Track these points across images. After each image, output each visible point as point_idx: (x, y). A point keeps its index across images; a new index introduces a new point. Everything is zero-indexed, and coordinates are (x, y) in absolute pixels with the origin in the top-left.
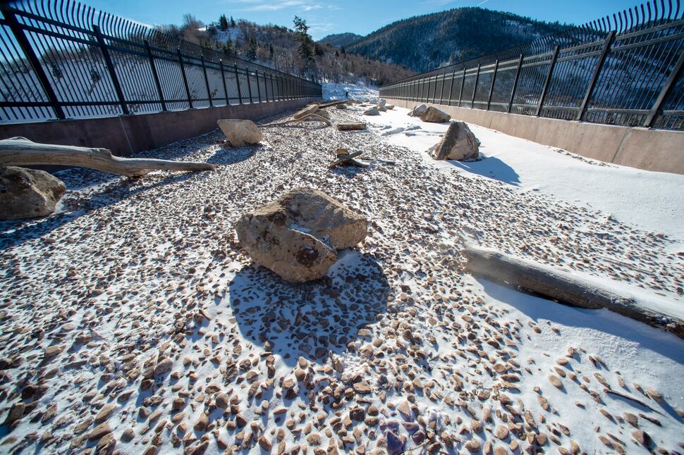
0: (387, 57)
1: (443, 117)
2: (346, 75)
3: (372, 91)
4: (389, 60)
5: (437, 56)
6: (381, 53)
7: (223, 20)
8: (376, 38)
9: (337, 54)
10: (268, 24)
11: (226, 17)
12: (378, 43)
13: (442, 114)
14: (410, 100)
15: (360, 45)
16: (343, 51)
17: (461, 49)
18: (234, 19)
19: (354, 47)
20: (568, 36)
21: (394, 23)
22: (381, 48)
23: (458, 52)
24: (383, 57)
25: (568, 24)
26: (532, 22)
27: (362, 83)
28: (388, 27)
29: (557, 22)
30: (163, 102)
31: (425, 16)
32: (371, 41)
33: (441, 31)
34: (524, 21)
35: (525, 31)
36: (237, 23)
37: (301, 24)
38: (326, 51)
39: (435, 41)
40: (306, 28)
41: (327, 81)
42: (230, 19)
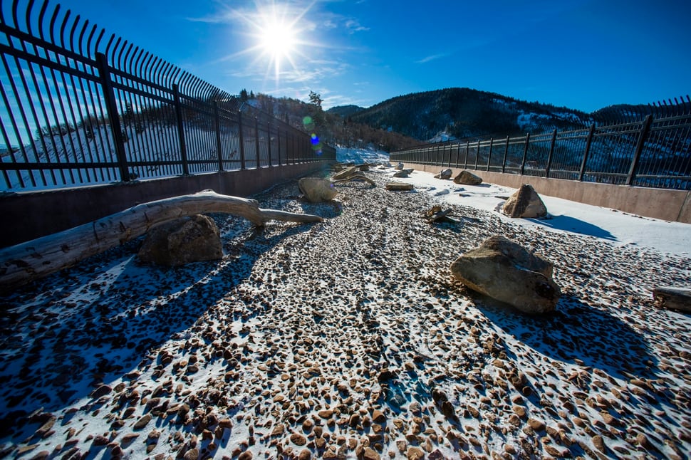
0: (388, 126)
1: (477, 181)
2: (356, 141)
3: (381, 155)
4: (390, 129)
5: (435, 127)
6: (382, 123)
7: (244, 93)
8: (377, 111)
9: (345, 123)
10: (283, 97)
11: (247, 91)
12: (380, 114)
13: (475, 177)
14: (428, 164)
15: (363, 115)
16: (350, 120)
17: (455, 121)
18: (254, 93)
19: (358, 117)
20: (548, 113)
21: (393, 98)
22: (382, 118)
23: (453, 123)
24: (384, 126)
25: (546, 104)
26: (515, 101)
27: (371, 148)
28: (388, 101)
29: (537, 102)
30: (184, 162)
31: (421, 93)
32: (373, 112)
33: (436, 106)
34: (509, 100)
35: (510, 108)
36: (255, 96)
37: (316, 98)
38: (335, 120)
39: (431, 113)
40: (320, 101)
41: (339, 146)
42: (250, 92)
